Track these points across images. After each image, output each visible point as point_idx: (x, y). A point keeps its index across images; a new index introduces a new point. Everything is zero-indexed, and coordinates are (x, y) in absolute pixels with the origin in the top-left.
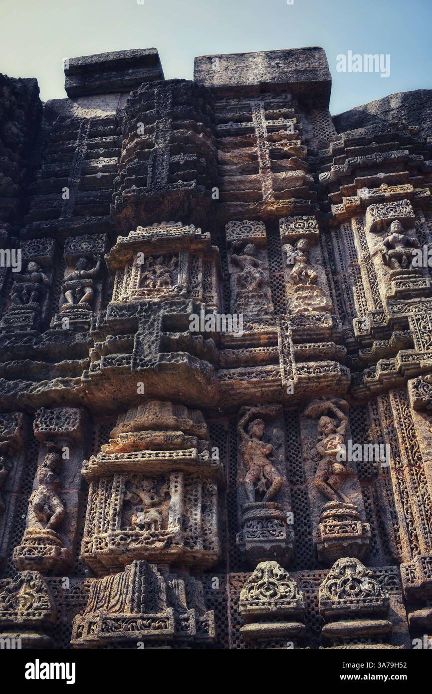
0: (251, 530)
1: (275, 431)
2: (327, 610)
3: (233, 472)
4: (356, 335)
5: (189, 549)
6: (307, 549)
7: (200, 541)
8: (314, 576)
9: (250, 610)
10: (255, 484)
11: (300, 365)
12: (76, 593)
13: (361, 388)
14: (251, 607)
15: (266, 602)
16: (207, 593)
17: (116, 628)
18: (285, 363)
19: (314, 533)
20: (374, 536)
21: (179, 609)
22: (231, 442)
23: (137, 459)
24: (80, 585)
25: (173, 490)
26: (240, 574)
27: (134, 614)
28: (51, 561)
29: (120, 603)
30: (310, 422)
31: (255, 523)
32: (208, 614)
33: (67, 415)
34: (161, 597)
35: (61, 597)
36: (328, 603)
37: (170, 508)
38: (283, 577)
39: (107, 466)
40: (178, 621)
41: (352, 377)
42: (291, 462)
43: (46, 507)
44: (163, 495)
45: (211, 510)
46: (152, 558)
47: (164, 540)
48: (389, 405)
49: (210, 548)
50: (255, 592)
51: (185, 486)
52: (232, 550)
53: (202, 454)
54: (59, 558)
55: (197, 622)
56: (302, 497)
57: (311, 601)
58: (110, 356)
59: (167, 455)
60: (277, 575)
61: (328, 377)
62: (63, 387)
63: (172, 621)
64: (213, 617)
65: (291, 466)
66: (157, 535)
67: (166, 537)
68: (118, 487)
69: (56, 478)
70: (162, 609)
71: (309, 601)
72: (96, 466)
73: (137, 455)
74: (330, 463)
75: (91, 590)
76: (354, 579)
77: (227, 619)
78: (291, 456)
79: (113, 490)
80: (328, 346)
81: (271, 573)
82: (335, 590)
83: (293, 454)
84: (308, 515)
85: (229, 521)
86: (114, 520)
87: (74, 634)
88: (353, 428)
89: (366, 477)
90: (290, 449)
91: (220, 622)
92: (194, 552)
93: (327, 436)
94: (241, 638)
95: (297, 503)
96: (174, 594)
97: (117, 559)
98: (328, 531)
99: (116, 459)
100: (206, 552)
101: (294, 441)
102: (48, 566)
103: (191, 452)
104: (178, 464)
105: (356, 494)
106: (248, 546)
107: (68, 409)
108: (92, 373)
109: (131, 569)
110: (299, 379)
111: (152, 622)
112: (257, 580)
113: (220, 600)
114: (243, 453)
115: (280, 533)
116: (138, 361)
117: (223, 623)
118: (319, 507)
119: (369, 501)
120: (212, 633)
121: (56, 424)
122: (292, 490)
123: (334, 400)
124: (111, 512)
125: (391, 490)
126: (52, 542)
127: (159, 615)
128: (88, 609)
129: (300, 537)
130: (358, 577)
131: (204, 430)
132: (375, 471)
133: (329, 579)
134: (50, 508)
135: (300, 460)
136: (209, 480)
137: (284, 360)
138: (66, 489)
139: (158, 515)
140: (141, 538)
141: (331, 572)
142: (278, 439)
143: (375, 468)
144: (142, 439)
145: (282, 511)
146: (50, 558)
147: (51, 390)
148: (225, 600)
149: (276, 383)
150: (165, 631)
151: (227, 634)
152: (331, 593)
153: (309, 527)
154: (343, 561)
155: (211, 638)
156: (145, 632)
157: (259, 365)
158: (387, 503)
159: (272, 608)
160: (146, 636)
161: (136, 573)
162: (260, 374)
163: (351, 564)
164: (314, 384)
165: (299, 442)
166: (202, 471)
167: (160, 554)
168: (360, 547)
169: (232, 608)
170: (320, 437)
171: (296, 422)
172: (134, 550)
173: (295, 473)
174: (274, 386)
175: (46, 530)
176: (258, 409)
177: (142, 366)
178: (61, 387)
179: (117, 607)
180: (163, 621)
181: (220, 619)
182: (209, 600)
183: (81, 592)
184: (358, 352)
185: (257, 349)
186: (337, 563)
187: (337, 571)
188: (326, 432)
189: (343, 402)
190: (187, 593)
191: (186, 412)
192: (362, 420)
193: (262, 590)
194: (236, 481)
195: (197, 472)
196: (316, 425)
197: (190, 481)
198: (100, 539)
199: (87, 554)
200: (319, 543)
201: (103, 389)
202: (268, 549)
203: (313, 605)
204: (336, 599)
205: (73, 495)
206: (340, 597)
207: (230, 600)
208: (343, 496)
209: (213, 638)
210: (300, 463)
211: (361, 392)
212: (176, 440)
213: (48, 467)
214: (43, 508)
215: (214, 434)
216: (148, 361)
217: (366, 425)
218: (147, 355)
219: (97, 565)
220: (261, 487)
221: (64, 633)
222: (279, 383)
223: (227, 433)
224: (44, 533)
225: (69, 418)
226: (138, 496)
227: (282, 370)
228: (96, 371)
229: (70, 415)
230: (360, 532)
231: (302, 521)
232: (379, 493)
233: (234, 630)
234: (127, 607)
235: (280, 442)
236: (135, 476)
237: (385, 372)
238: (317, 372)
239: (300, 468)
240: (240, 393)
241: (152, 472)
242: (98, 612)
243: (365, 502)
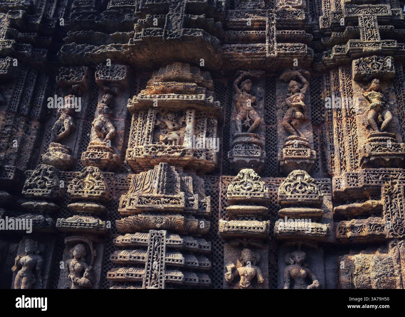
0: (238, 149)
1: (259, 89)
2: (282, 200)
3: (229, 114)
4: (320, 28)
5: (196, 158)
6: (273, 165)
7: (204, 154)
8: (276, 181)
9: (233, 197)
10: (243, 122)
11: (280, 44)
12: (122, 182)
13: (320, 64)
14: (234, 195)
15: (244, 193)
16: (207, 187)
17: (147, 202)
18: (270, 42)
19: (279, 155)
20: (318, 160)
21: (188, 194)
22: (228, 94)
23: (164, 99)
24: (125, 177)
25: (188, 120)
26: (228, 177)
27: (159, 195)
28: (106, 162)
29: (150, 188)
30: (283, 84)
31: (241, 145)
32: (207, 198)
33: (118, 69)
34: (177, 186)
35: (112, 184)
36: (283, 196)
37: (185, 132)
38: (256, 179)
39: (145, 103)
40: (187, 201)
41: (315, 56)
42: (268, 110)
43: (103, 129)
44: (181, 123)
45: (212, 136)
46: (172, 163)
47: (180, 151)
48: (338, 76)
49: (210, 159)
50: (237, 187)
51: (196, 119)
52: (224, 162)
53: (209, 98)
54: (111, 160)
55: (199, 202)
56: (273, 133)
57: (273, 196)
58: (148, 29)
59: (185, 97)
60: (253, 177)
61: (298, 54)
62: (116, 50)
63: (183, 200)
64: (209, 200)
65: (267, 112)
66: (176, 148)
67: (182, 150)
68: (151, 116)
69: (110, 111)
70: (177, 193)
71: (271, 196)
72: (137, 102)
73: (164, 96)
74: (294, 111)
75: (132, 180)
76: (302, 183)
77: (218, 203)
78: (268, 106)
79: (148, 119)
80: (300, 33)
81: (249, 176)
82: (289, 189)
83: (270, 105)
84: (276, 144)
85: (224, 145)
86: (148, 138)
87: (120, 206)
88: (311, 90)
89: (317, 123)
90: (268, 102)
91: (213, 205)
92: (200, 160)
93: (293, 93)
94: (227, 214)
95: (269, 136)
96: (186, 185)
97: (149, 162)
98: (288, 153)
99: (150, 98)
100: (207, 161)
101: (271, 96)
102: (104, 165)
103: (201, 96)
104: (192, 103)
105: (309, 133)
106: (235, 159)
107: (119, 66)
108: (136, 40)
109: (158, 168)
110: (278, 54)
111: (171, 200)
112: (239, 179)
113: (215, 191)
114: (236, 102)
115: (256, 152)
116: (168, 33)
117: (216, 205)
118: (283, 139)
119: (317, 138)
120: (208, 209)
121: (111, 75)
122: (267, 128)
123: (300, 70)
124: (146, 132)
125: (332, 132)
126: (107, 150)
127: (175, 196)
128: (130, 191)
129: (269, 158)
130: (305, 182)
131: (211, 85)
132: (323, 119)
133: (286, 182)
134: (106, 129)
135: (273, 109)
136: (212, 117)
137: (269, 40)
138: (117, 118)
139: (177, 136)
140: (166, 149)
141: (288, 178)
142: (260, 94)
143: (323, 118)
144: (169, 87)
145: (259, 139)
146: (105, 160)
147: (107, 52)
148: (218, 192)
149: (262, 56)
150: (178, 206)
151: (218, 212)
152: (287, 191)
153: (276, 152)
154: (296, 172)
155: (208, 212)
156: (166, 206)
157: (252, 43)
158: (328, 140)
159: (248, 197)
160: (166, 208)
161: (161, 170)
162: (251, 49)
163: (301, 174)
164: (288, 58)
165: (274, 98)
166: (208, 110)
167: (178, 160)
168: (308, 165)
169: (222, 196)
170: (289, 95)
171: (273, 84)
172: (161, 157)
173: (269, 117)
174: (260, 57)
175: (103, 143)
176: (248, 73)
177: (171, 36)
178: (114, 50)
179: (148, 190)
180: (178, 200)
181: (214, 203)
182: (208, 191)
183: (126, 182)
184: (321, 40)
185: (251, 32)
186: (292, 172)
187: (292, 177)
188: (293, 91)
189: (307, 72)
190: (194, 185)
191: (199, 72)
192: (318, 86)
193: (242, 186)
194: (230, 120)
195: (204, 110)
196: (286, 87)
197: (200, 116)
198: (139, 149)
199: (130, 158)
200: (282, 161)
201: (143, 52)
202: (248, 162)
203: (274, 198)
204: (289, 194)
205: (121, 122)
206: (292, 193)
207: (221, 191)
208: (300, 133)
209: (209, 213)
210: (274, 111)
211: (319, 67)
212: (191, 89)
213: (105, 103)
214: (101, 129)
215: (217, 88)
216: (175, 34)
217: (320, 90)
218: (174, 30)
219: (136, 166)
220: (247, 124)
221: (114, 206)
222: (264, 56)
223: (226, 89)
224: (102, 144)
225: (120, 71)
226: (165, 123)
227: (267, 47)
228: (139, 39)
229: (120, 69)
230: (309, 156)
231: (271, 148)
232: (324, 134)
233: (223, 210)
234: (155, 190)
235: (261, 96)
236: (163, 111)
237: (338, 54)
238: (291, 50)
239: (273, 114)
240: (237, 61)
241: (174, 108)
242: (136, 193)
243: (314, 138)
